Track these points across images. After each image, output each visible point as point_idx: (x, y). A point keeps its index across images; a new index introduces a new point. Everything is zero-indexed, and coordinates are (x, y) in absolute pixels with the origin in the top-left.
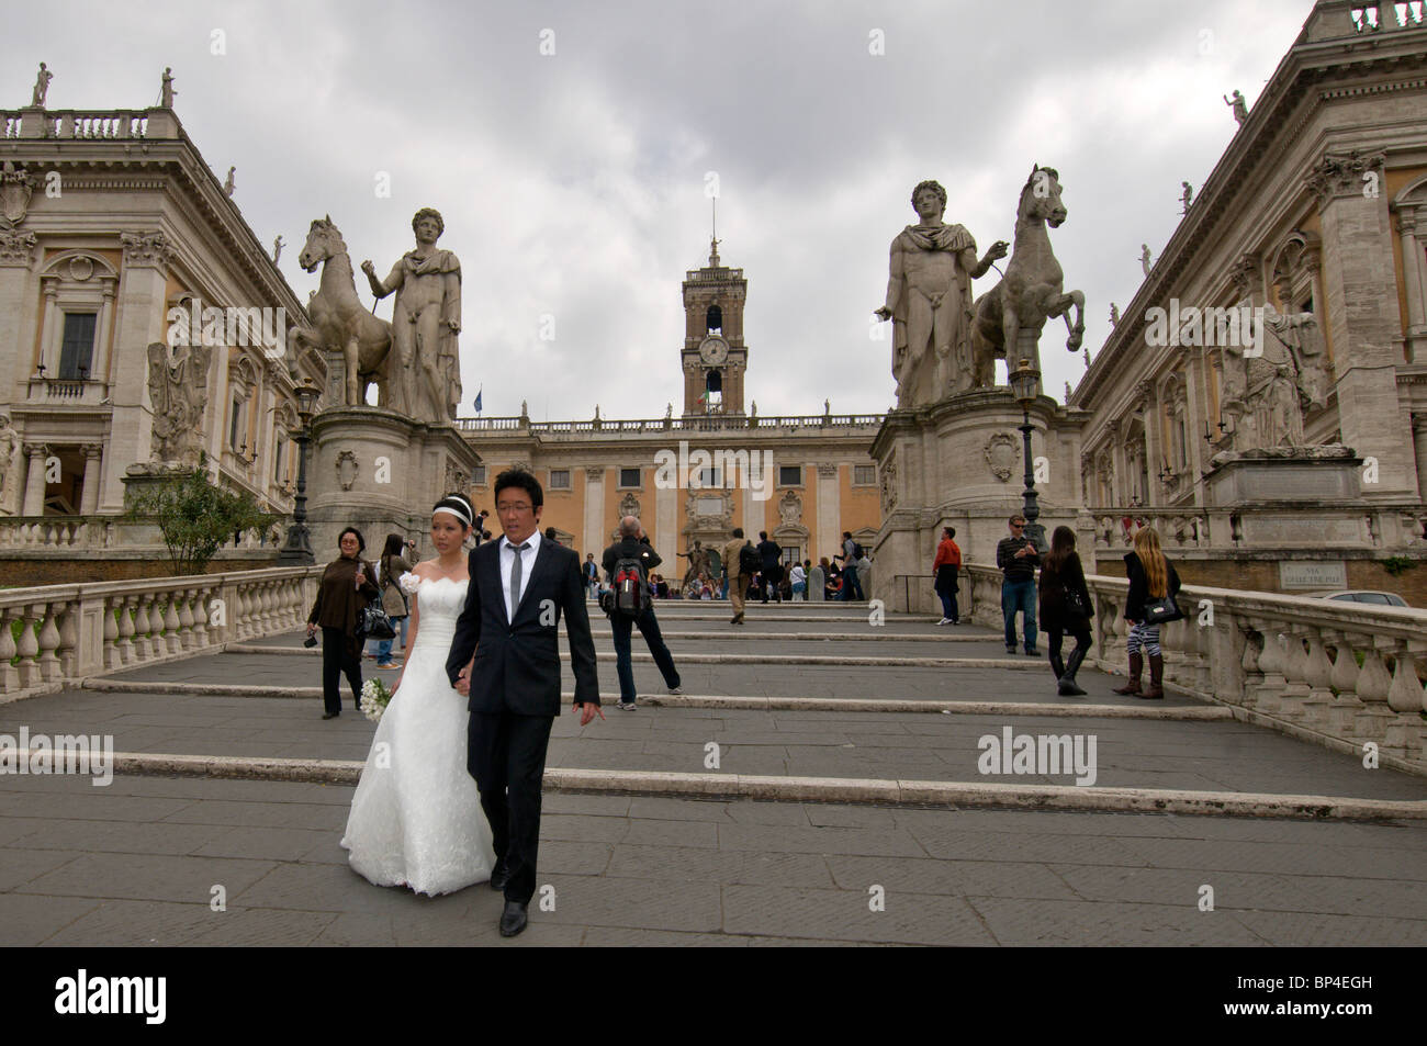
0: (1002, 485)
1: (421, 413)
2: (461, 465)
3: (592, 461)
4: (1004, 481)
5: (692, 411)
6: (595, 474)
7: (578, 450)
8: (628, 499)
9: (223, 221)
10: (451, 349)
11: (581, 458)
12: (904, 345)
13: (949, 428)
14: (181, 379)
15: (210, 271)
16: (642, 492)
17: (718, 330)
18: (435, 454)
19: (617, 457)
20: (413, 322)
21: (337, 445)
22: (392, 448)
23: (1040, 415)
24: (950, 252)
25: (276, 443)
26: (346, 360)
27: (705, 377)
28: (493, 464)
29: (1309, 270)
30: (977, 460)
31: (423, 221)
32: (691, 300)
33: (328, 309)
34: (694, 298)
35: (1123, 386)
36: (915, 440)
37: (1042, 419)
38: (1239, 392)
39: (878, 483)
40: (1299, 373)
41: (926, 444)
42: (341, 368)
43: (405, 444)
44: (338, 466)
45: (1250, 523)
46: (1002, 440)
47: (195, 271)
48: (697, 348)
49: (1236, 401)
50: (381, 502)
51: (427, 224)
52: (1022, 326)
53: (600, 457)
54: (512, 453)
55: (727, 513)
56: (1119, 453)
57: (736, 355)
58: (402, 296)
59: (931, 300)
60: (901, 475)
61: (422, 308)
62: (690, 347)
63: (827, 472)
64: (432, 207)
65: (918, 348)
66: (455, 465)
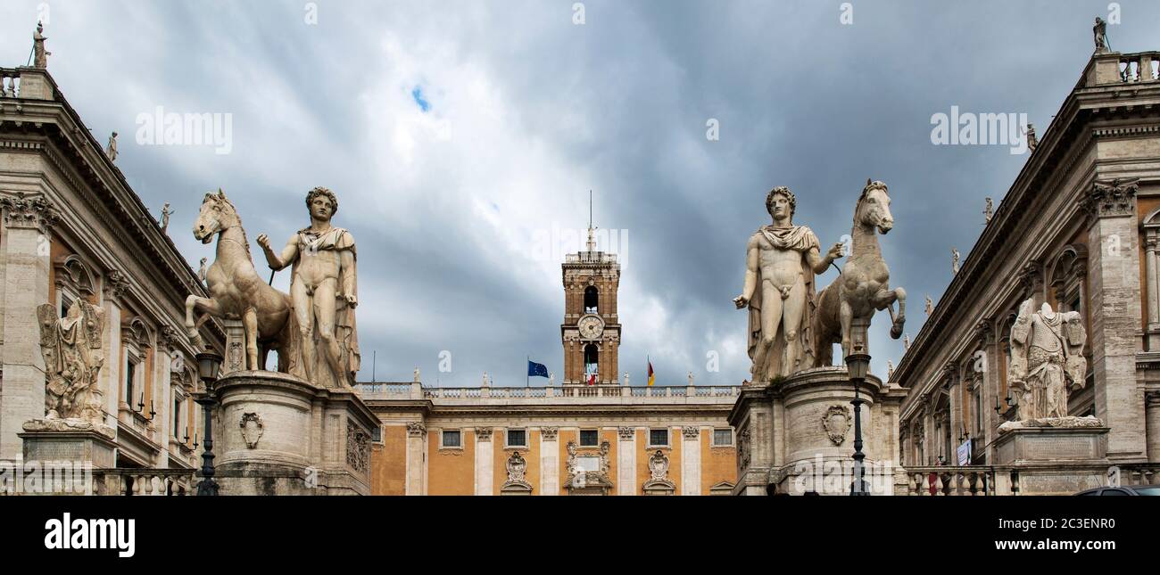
0: (837, 448)
1: (321, 380)
2: (361, 426)
3: (481, 423)
4: (838, 445)
5: (572, 380)
6: (484, 434)
7: (467, 412)
8: (515, 457)
9: (106, 186)
10: (348, 321)
11: (471, 420)
12: (758, 329)
13: (796, 400)
14: (75, 339)
15: (96, 235)
16: (527, 450)
17: (595, 309)
18: (338, 416)
19: (505, 419)
20: (311, 294)
21: (240, 406)
22: (295, 410)
23: (868, 391)
24: (798, 250)
25: (174, 403)
26: (245, 328)
27: (583, 350)
28: (388, 424)
29: (1078, 276)
30: (817, 427)
31: (317, 199)
32: (570, 280)
33: (225, 280)
34: (572, 278)
35: (934, 366)
36: (765, 410)
37: (870, 395)
38: (1022, 374)
39: (734, 444)
40: (1066, 359)
41: (775, 414)
42: (241, 335)
43: (307, 406)
44: (242, 426)
45: (1024, 478)
46: (837, 411)
47: (79, 234)
48: (576, 324)
49: (1019, 381)
50: (286, 459)
51: (321, 202)
52: (855, 316)
53: (489, 420)
54: (405, 415)
55: (604, 469)
56: (929, 421)
57: (610, 331)
58: (298, 269)
59: (781, 291)
60: (754, 440)
61: (319, 282)
62: (569, 323)
63: (690, 434)
64: (325, 187)
65: (770, 333)
66: (356, 426)
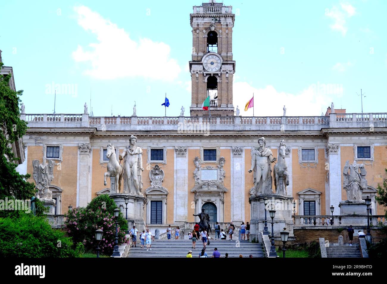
5: (197, 104)
7: (121, 135)
8: (155, 169)
11: (124, 141)
14: (45, 172)
16: (164, 164)
19: (148, 141)
20: (131, 167)
24: (266, 156)
26: (116, 179)
27: (206, 81)
32: (196, 26)
33: (112, 167)
34: (198, 25)
40: (360, 180)
48: (201, 60)
51: (134, 141)
55: (221, 179)
58: (127, 159)
59: (261, 168)
61: (133, 164)
62: (196, 59)
65: (258, 180)
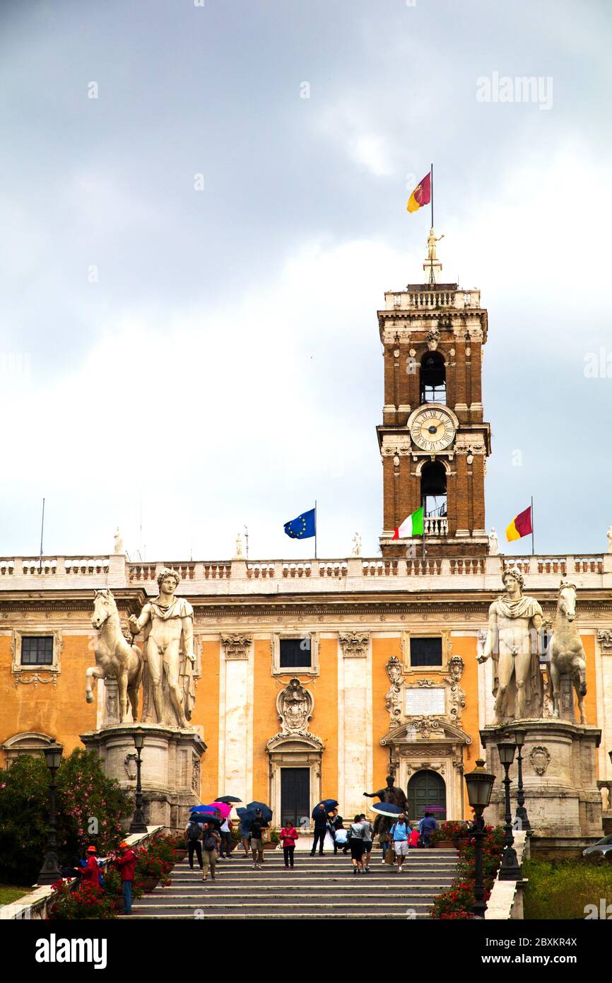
3: (231, 626)
6: (236, 647)
7: (205, 607)
8: (292, 689)
10: (187, 670)
11: (213, 621)
16: (313, 676)
19: (274, 619)
20: (161, 653)
24: (524, 618)
27: (418, 473)
28: (67, 633)
32: (392, 342)
33: (109, 652)
34: (397, 338)
48: (405, 424)
53: (245, 620)
55: (453, 711)
57: (468, 437)
58: (151, 633)
59: (512, 650)
61: (168, 644)
62: (392, 422)
65: (503, 682)
